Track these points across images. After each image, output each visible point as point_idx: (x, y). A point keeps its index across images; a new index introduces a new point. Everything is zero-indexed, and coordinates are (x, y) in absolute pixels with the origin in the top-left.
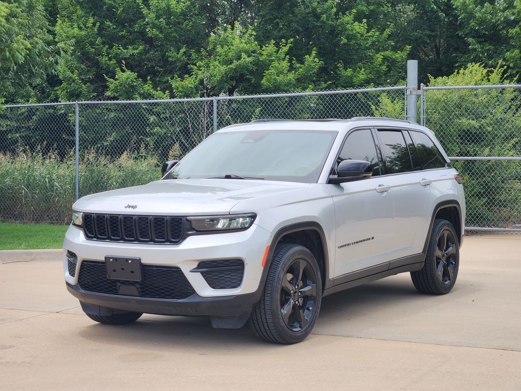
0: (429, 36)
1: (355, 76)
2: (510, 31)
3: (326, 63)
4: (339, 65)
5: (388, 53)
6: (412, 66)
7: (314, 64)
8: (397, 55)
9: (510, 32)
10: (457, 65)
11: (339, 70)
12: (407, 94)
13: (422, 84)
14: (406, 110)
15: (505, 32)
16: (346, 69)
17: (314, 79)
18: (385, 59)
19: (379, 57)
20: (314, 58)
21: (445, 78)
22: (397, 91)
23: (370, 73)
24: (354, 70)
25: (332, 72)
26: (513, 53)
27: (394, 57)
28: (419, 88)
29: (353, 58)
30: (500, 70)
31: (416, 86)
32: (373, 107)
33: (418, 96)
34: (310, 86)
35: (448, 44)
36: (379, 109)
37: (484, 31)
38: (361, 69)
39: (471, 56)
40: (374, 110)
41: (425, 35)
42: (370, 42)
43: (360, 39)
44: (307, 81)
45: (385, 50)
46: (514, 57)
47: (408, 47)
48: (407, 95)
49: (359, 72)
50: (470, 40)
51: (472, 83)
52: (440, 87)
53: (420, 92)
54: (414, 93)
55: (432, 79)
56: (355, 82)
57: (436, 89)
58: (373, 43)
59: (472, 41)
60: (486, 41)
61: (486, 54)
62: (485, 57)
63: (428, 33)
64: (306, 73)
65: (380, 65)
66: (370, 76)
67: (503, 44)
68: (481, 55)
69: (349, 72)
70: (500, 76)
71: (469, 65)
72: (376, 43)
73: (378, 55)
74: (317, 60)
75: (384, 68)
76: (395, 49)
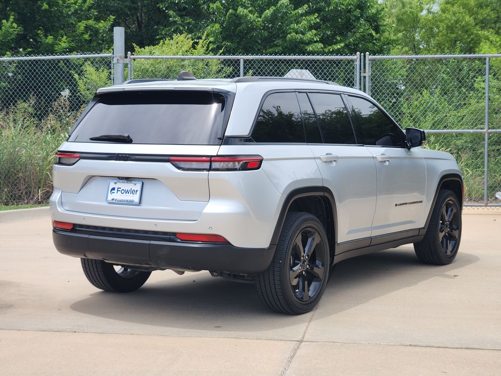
0: (130, 9)
1: (56, 44)
2: (211, 5)
3: (25, 30)
4: (39, 32)
5: (91, 22)
6: (119, 33)
7: (12, 30)
8: (101, 25)
9: (211, 7)
10: (158, 37)
11: (39, 37)
12: (114, 62)
13: (129, 53)
14: (112, 79)
15: (206, 7)
16: (46, 36)
17: (13, 45)
18: (87, 28)
19: (82, 25)
20: (12, 23)
21: (152, 47)
22: (103, 59)
23: (73, 41)
24: (55, 38)
25: (31, 40)
26: (213, 27)
27: (97, 26)
28: (126, 57)
29: (54, 26)
30: (205, 41)
31: (123, 55)
32: (76, 76)
33: (126, 66)
34: (8, 53)
35: (149, 18)
36: (83, 78)
37: (184, 5)
38: (62, 37)
39: (171, 29)
40: (77, 79)
41: (126, 6)
42: (72, 10)
43: (62, 5)
44: (4, 48)
45: (88, 19)
46: (215, 31)
47: (112, 17)
48: (114, 64)
49: (60, 40)
50: (171, 12)
51: (180, 53)
52: (148, 56)
53: (127, 61)
54: (121, 61)
55: (137, 48)
56: (56, 50)
57: (144, 58)
58: (76, 11)
59: (173, 14)
60: (186, 15)
61: (186, 28)
62: (185, 31)
63: (128, 4)
64: (3, 39)
65: (83, 34)
66: (73, 44)
67: (203, 19)
68: (181, 28)
69: (50, 39)
70: (205, 48)
71: (174, 36)
72: (79, 12)
73: (79, 24)
74: (15, 25)
75: (86, 36)
76: (98, 19)
